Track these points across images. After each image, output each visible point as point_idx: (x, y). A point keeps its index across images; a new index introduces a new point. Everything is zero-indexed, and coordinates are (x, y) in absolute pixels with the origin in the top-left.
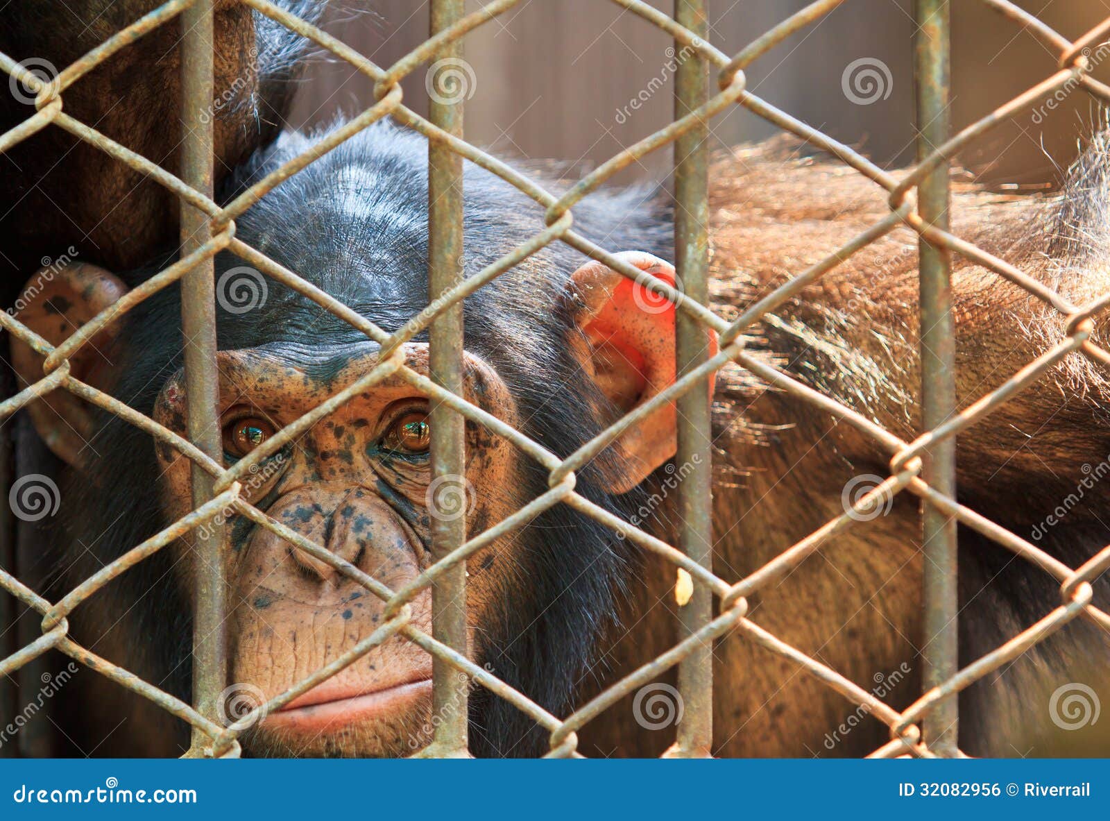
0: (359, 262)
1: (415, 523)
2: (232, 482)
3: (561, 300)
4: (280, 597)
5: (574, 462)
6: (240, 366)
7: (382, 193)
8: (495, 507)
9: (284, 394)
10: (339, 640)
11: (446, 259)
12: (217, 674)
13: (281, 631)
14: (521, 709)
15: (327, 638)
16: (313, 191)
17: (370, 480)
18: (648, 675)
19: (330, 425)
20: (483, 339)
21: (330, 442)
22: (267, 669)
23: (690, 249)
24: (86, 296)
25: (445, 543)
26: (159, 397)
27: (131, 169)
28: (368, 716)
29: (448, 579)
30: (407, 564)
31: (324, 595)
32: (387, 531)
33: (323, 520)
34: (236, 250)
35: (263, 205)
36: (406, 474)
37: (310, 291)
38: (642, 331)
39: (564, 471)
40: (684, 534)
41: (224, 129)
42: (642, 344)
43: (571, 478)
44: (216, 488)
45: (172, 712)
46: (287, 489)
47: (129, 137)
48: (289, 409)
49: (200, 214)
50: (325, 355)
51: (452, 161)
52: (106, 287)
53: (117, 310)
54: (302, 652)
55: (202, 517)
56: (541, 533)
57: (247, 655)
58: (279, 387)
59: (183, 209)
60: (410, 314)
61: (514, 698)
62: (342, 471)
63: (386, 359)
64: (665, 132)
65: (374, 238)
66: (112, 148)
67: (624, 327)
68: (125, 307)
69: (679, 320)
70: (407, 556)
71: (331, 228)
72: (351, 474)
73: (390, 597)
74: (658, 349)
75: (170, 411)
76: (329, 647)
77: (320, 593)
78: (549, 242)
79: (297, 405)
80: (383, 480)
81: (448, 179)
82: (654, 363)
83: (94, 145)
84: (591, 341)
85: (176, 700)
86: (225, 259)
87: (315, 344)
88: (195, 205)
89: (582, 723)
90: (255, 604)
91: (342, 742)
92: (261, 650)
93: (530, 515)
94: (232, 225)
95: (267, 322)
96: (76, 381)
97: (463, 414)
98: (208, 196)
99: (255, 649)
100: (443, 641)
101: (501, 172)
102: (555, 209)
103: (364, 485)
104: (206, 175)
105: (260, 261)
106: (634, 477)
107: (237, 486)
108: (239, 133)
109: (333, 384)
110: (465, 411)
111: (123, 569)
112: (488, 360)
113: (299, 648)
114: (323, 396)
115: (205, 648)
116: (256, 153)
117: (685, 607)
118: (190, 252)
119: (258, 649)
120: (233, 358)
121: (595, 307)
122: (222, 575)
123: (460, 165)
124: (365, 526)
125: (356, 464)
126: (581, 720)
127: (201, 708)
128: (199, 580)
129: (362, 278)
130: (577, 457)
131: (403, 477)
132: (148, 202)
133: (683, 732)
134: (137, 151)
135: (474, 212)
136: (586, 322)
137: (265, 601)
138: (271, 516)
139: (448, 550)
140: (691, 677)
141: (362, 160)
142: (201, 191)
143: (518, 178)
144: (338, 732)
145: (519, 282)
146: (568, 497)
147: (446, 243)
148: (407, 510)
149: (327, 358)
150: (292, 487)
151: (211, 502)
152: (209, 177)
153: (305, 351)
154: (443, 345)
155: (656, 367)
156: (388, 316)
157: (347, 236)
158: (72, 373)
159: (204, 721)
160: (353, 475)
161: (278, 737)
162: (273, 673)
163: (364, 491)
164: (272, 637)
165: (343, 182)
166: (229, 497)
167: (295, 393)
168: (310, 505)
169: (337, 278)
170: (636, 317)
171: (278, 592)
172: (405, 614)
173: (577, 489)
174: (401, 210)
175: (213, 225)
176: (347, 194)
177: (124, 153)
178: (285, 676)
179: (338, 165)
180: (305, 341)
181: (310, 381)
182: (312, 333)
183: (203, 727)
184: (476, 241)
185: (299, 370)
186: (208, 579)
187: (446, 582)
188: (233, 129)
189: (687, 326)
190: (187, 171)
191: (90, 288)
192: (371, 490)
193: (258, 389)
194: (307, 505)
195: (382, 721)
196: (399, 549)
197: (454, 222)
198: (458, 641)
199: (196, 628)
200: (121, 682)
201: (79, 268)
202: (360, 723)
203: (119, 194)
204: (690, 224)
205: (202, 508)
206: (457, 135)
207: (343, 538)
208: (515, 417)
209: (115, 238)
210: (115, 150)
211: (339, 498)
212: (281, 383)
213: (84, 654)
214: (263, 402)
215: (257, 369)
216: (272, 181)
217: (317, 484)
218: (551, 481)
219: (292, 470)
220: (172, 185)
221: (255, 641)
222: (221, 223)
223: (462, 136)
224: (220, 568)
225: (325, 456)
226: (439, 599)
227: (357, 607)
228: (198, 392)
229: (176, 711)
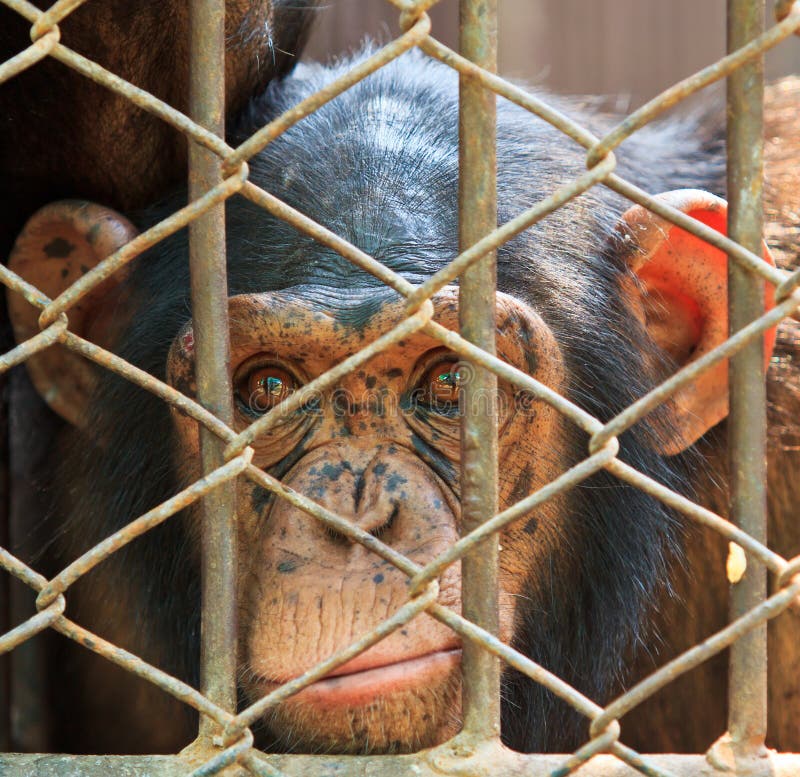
0: (392, 200)
1: (453, 483)
2: (244, 447)
3: (611, 241)
4: (306, 561)
5: (616, 427)
6: (264, 311)
7: (416, 125)
8: (541, 467)
9: (312, 341)
10: (369, 605)
11: (478, 205)
12: (227, 657)
13: (307, 596)
14: (559, 694)
15: (356, 603)
16: (342, 122)
17: (405, 436)
18: (697, 659)
19: (362, 375)
20: (526, 282)
21: (361, 394)
22: (291, 637)
23: (744, 195)
24: (90, 237)
25: (476, 514)
26: (174, 344)
27: (134, 105)
28: (398, 687)
29: (479, 554)
30: (445, 525)
31: (354, 559)
32: (423, 490)
33: (353, 479)
34: (248, 194)
35: (286, 137)
36: (442, 429)
37: (329, 240)
38: (699, 277)
39: (606, 436)
40: (736, 504)
41: (236, 60)
42: (697, 291)
43: (614, 444)
44: (227, 454)
45: (178, 697)
46: (314, 445)
47: (131, 69)
48: (317, 357)
49: (211, 155)
50: (356, 299)
51: (485, 97)
52: (115, 228)
53: (120, 259)
54: (329, 618)
55: (212, 486)
56: (589, 494)
57: (270, 622)
58: (306, 333)
59: (192, 149)
60: (447, 255)
61: (551, 683)
62: (373, 425)
63: (413, 313)
64: (716, 67)
65: (408, 172)
66: (114, 82)
67: (678, 273)
68: (128, 256)
69: (731, 272)
70: (444, 517)
71: (362, 163)
72: (383, 427)
73: (416, 573)
74: (715, 296)
75: (186, 359)
76: (358, 612)
77: (349, 557)
78: (589, 186)
79: (326, 354)
80: (418, 436)
81: (480, 118)
82: (710, 312)
83: (95, 80)
84: (644, 287)
85: (183, 684)
86: (237, 205)
87: (345, 287)
88: (205, 145)
89: (625, 711)
90: (279, 569)
91: (370, 717)
92: (285, 618)
93: (570, 484)
94: (245, 167)
95: (291, 263)
96: (75, 336)
97: (495, 373)
98: (219, 135)
99: (279, 616)
100: (474, 620)
101: (539, 111)
102: (597, 150)
103: (397, 440)
104: (216, 112)
105: (275, 206)
106: (688, 437)
107: (250, 452)
108: (252, 63)
109: (366, 329)
110: (497, 370)
111: (125, 541)
112: (533, 305)
113: (325, 614)
114: (355, 344)
115: (215, 627)
116: (273, 84)
117: (738, 584)
118: (199, 197)
119: (282, 616)
120: (256, 302)
121: (649, 249)
122: (233, 548)
123: (493, 102)
124: (398, 484)
125: (389, 418)
126: (624, 707)
127: (209, 693)
128: (208, 553)
129: (395, 216)
130: (621, 420)
131: (440, 432)
132: (151, 139)
133: (735, 720)
134: (141, 86)
135: (517, 146)
136: (639, 265)
137: (289, 566)
138: (287, 484)
139: (479, 522)
140: (744, 661)
141: (393, 91)
142: (211, 130)
143: (556, 117)
144: (366, 706)
145: (566, 222)
146: (610, 464)
147: (478, 187)
148: (444, 468)
149: (359, 302)
150: (320, 443)
151: (221, 469)
152: (219, 115)
153: (334, 294)
154: (475, 298)
155: (713, 317)
156: (423, 257)
157: (379, 170)
158: (70, 328)
159: (213, 708)
160: (385, 430)
161: (301, 714)
162: (297, 642)
163: (397, 447)
164: (297, 603)
165: (373, 113)
166: (241, 464)
167: (323, 340)
168: (339, 462)
169: (369, 216)
170: (692, 262)
171: (303, 556)
172: (432, 590)
173: (620, 456)
174: (438, 143)
175: (224, 167)
176: (378, 125)
177: (127, 88)
178: (308, 645)
179: (366, 96)
180: (334, 283)
181: (340, 326)
182: (341, 275)
183: (212, 712)
184: (519, 177)
185: (328, 315)
186: (217, 552)
187: (477, 556)
188: (245, 60)
189: (740, 278)
190: (196, 108)
191: (95, 228)
192: (405, 446)
193: (284, 335)
194: (336, 462)
195: (414, 692)
196: (436, 510)
197: (486, 165)
198: (490, 620)
199: (204, 606)
200: (123, 665)
201: (83, 207)
202: (390, 694)
203: (121, 131)
204: (744, 167)
205: (211, 475)
206: (490, 69)
207: (375, 498)
208: (562, 368)
209: (115, 180)
210: (117, 85)
211: (370, 455)
212: (308, 329)
213: (81, 633)
214: (288, 349)
215: (282, 314)
216: (288, 120)
217: (346, 440)
218: (592, 447)
219: (319, 424)
220: (179, 124)
221: (278, 608)
222: (233, 165)
223: (496, 71)
224: (230, 541)
225: (356, 409)
226: (469, 575)
227: (389, 571)
228: (208, 349)
229: (182, 696)
